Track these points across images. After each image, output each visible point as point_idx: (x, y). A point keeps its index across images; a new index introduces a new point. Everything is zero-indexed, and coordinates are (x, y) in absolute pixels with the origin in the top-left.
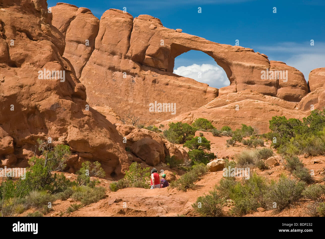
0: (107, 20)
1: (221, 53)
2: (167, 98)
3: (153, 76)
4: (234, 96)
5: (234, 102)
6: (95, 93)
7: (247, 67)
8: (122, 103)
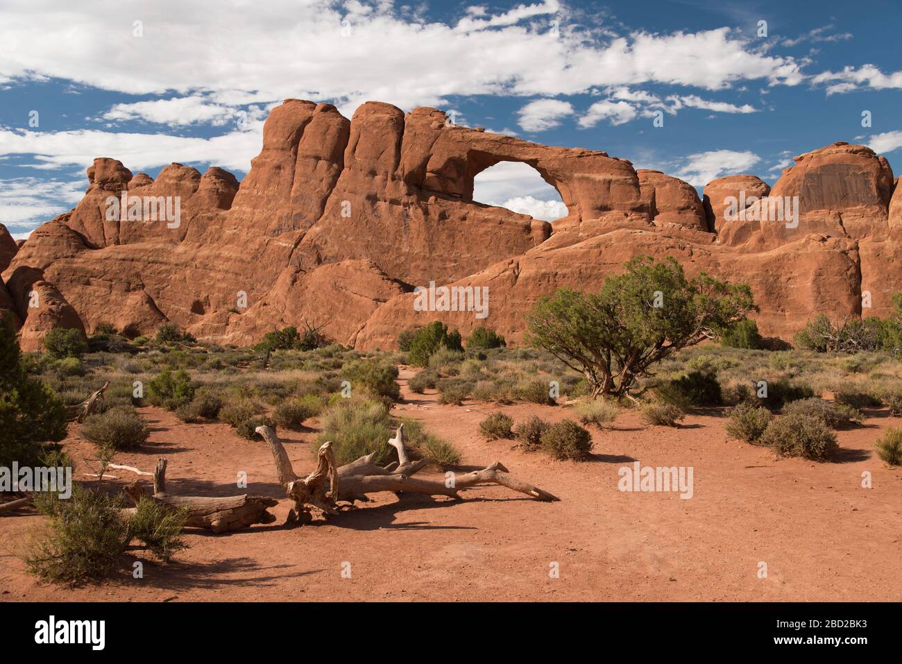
0: (361, 120)
3: (441, 206)
4: (592, 225)
5: (594, 236)
6: (346, 238)
7: (599, 181)
8: (391, 253)
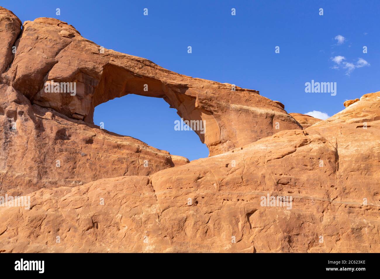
1: (206, 89)
2: (90, 168)
3: (59, 124)
